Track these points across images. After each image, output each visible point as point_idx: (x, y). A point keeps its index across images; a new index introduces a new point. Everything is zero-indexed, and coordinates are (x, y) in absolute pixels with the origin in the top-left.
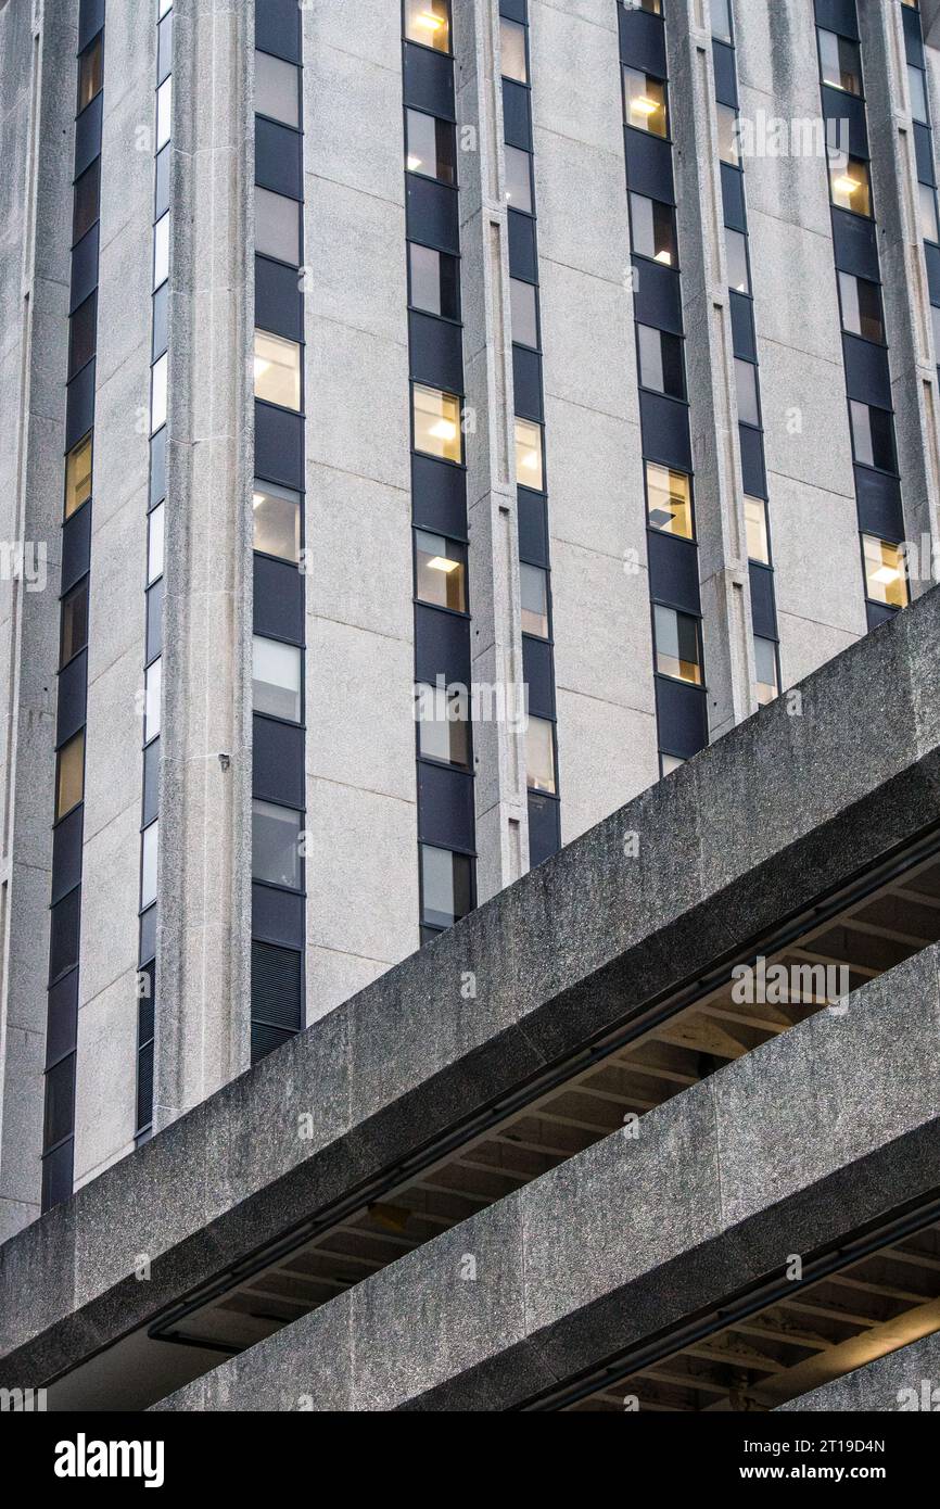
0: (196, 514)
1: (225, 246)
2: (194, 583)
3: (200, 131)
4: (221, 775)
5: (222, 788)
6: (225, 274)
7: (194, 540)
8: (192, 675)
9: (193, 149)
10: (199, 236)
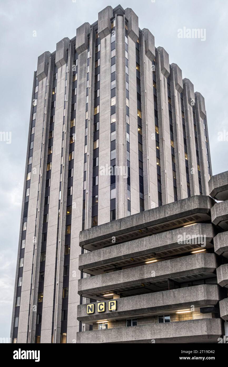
0: (119, 116)
1: (122, 86)
2: (119, 124)
3: (119, 72)
4: (123, 146)
5: (123, 147)
6: (122, 89)
7: (119, 119)
8: (119, 134)
9: (118, 74)
10: (119, 84)
